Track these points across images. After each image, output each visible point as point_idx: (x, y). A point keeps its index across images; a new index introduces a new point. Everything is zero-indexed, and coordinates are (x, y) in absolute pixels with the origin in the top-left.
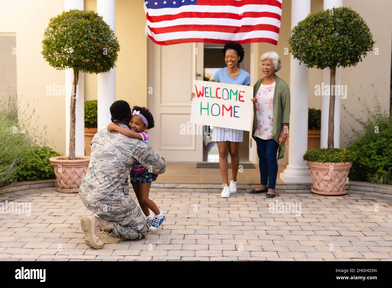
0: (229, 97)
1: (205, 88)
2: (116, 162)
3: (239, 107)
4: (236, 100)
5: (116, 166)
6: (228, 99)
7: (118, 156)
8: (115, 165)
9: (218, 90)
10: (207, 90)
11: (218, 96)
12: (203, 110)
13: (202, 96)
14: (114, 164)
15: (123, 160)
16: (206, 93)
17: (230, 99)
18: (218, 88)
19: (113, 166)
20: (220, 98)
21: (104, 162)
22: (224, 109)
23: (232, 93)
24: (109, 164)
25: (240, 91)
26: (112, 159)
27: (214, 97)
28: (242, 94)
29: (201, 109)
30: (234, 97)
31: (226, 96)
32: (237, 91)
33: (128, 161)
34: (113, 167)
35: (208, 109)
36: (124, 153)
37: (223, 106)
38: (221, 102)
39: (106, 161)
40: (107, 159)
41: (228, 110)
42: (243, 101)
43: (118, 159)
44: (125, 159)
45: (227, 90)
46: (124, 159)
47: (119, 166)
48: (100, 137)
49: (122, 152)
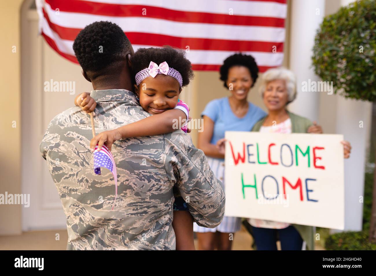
0: (295, 162)
1: (248, 146)
2: (137, 203)
3: (315, 180)
4: (309, 166)
5: (140, 211)
6: (292, 164)
7: (133, 186)
8: (137, 209)
9: (272, 148)
10: (252, 150)
11: (273, 160)
12: (246, 189)
13: (243, 161)
14: (132, 208)
15: (149, 194)
16: (249, 155)
17: (297, 164)
18: (272, 145)
19: (132, 214)
20: (277, 164)
21: (106, 209)
22: (287, 185)
23: (299, 152)
24: (120, 211)
25: (314, 146)
26: (123, 196)
27: (265, 163)
28: (318, 153)
29: (244, 186)
30: (303, 160)
31: (287, 160)
32: (308, 148)
33: (162, 188)
34: (133, 216)
35: (255, 186)
36: (144, 176)
37: (284, 180)
38: (279, 172)
39: (109, 205)
40: (109, 199)
41: (294, 188)
42: (322, 168)
43: (137, 194)
44: (154, 189)
45: (289, 146)
46: (150, 190)
47: (146, 209)
48: (62, 143)
49: (138, 175)
